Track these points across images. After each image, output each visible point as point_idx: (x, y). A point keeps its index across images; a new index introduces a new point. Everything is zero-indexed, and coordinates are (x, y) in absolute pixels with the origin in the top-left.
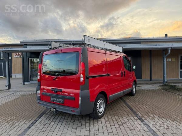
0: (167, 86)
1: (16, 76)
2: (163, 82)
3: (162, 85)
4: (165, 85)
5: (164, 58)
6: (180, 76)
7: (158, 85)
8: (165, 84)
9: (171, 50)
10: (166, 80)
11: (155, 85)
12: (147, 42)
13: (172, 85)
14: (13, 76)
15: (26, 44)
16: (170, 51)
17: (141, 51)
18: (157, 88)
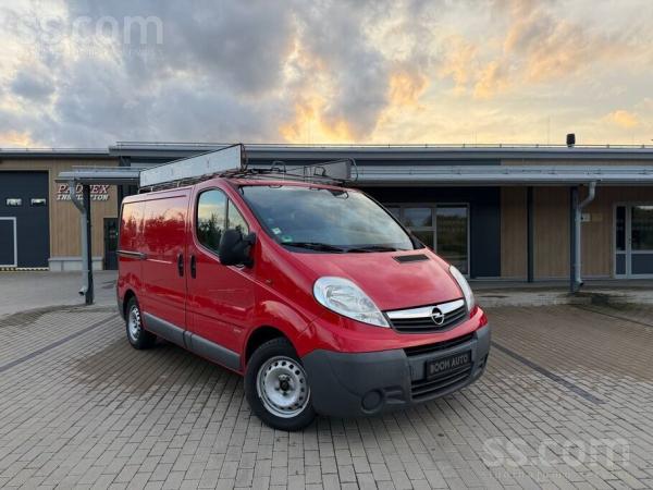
0: (583, 295)
1: (62, 267)
2: (569, 285)
3: (566, 293)
4: (578, 294)
5: (575, 211)
6: (615, 270)
7: (558, 294)
8: (575, 290)
9: (596, 188)
10: (579, 280)
11: (547, 294)
12: (520, 159)
13: (596, 295)
14: (51, 265)
15: (129, 157)
16: (592, 192)
17: (499, 188)
18: (555, 302)
